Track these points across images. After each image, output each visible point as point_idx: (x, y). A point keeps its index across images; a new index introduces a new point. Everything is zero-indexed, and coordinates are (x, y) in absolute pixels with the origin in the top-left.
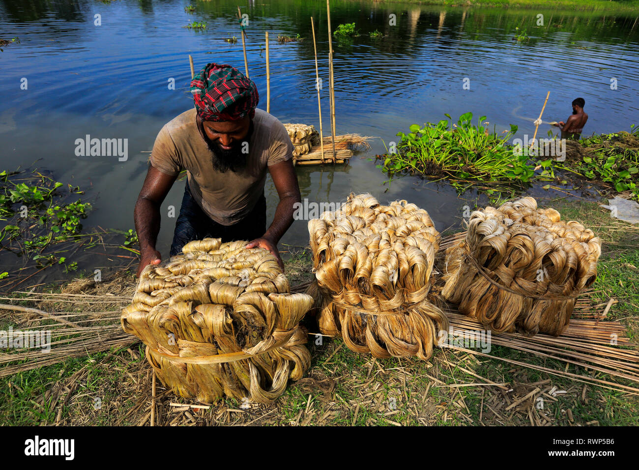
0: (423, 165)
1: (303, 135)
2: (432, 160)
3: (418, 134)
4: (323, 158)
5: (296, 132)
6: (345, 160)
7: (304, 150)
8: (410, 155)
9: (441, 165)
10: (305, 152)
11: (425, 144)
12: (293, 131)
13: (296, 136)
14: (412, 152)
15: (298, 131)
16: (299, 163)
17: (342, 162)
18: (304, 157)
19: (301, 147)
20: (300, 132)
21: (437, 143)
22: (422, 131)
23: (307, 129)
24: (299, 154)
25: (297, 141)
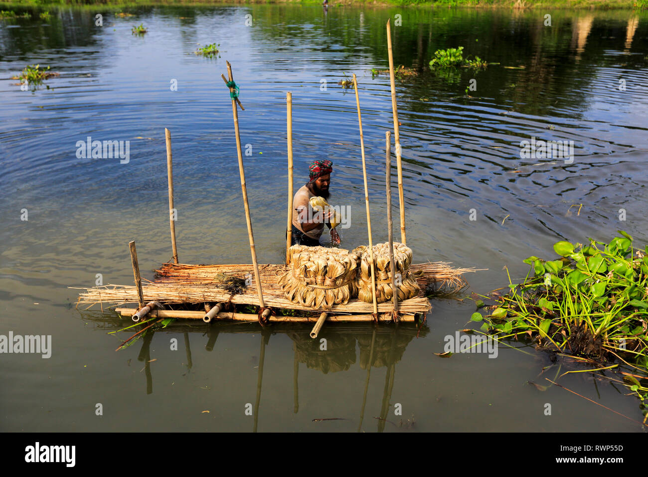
0: (564, 332)
1: (340, 271)
2: (584, 322)
3: (569, 262)
4: (375, 312)
5: (325, 267)
6: (417, 316)
7: (341, 296)
8: (545, 304)
9: (600, 337)
10: (343, 301)
11: (575, 287)
12: (322, 264)
13: (326, 272)
14: (552, 299)
15: (330, 263)
16: (333, 319)
17: (411, 318)
18: (340, 308)
19: (336, 291)
20: (333, 267)
21: (597, 291)
22: (578, 257)
23: (347, 260)
24: (330, 304)
25: (328, 282)
